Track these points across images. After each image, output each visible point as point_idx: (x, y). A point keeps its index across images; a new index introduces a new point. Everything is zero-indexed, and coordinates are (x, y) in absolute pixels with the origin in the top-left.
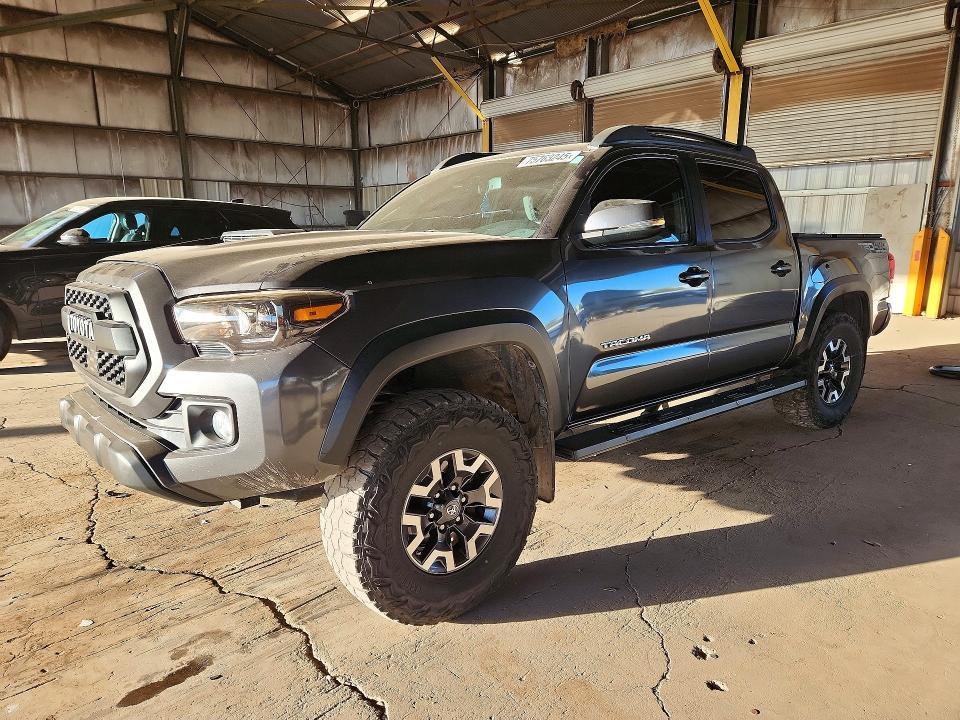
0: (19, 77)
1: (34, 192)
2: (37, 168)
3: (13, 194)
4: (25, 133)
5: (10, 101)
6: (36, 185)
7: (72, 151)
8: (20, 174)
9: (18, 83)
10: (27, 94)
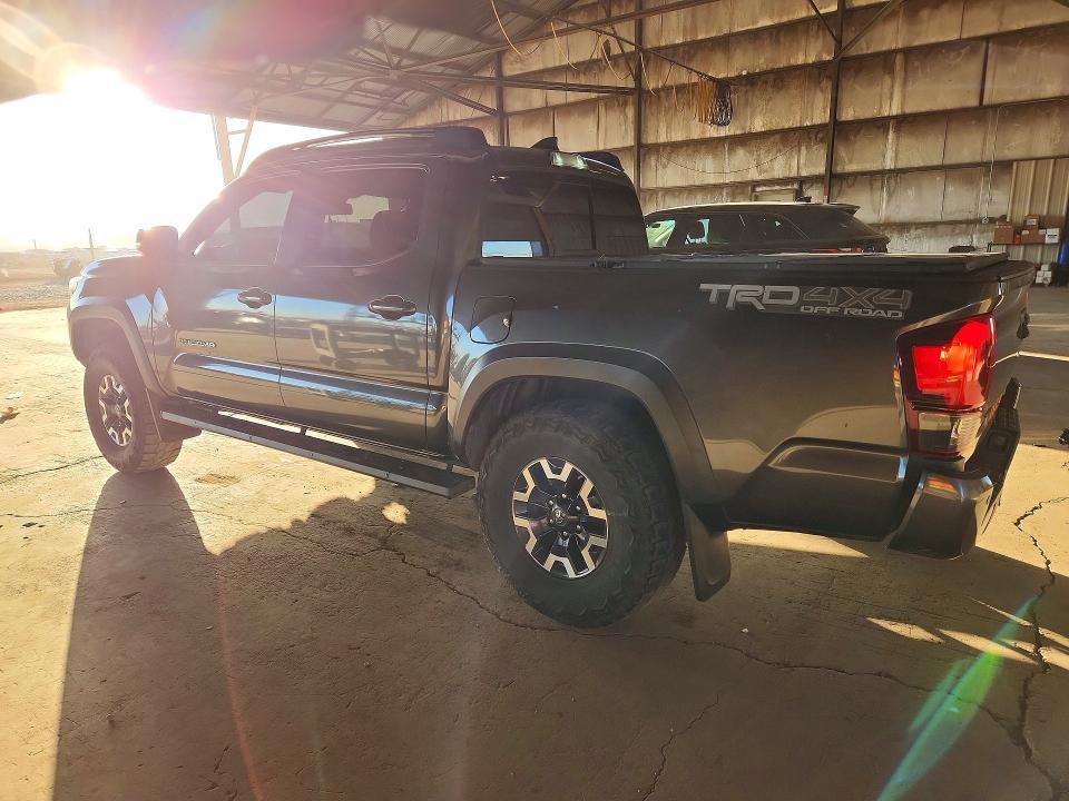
0: (906, 70)
1: (892, 189)
2: (901, 165)
3: (872, 193)
4: (898, 130)
5: (891, 98)
6: (896, 183)
7: (941, 140)
8: (882, 173)
9: (903, 76)
10: (909, 88)
